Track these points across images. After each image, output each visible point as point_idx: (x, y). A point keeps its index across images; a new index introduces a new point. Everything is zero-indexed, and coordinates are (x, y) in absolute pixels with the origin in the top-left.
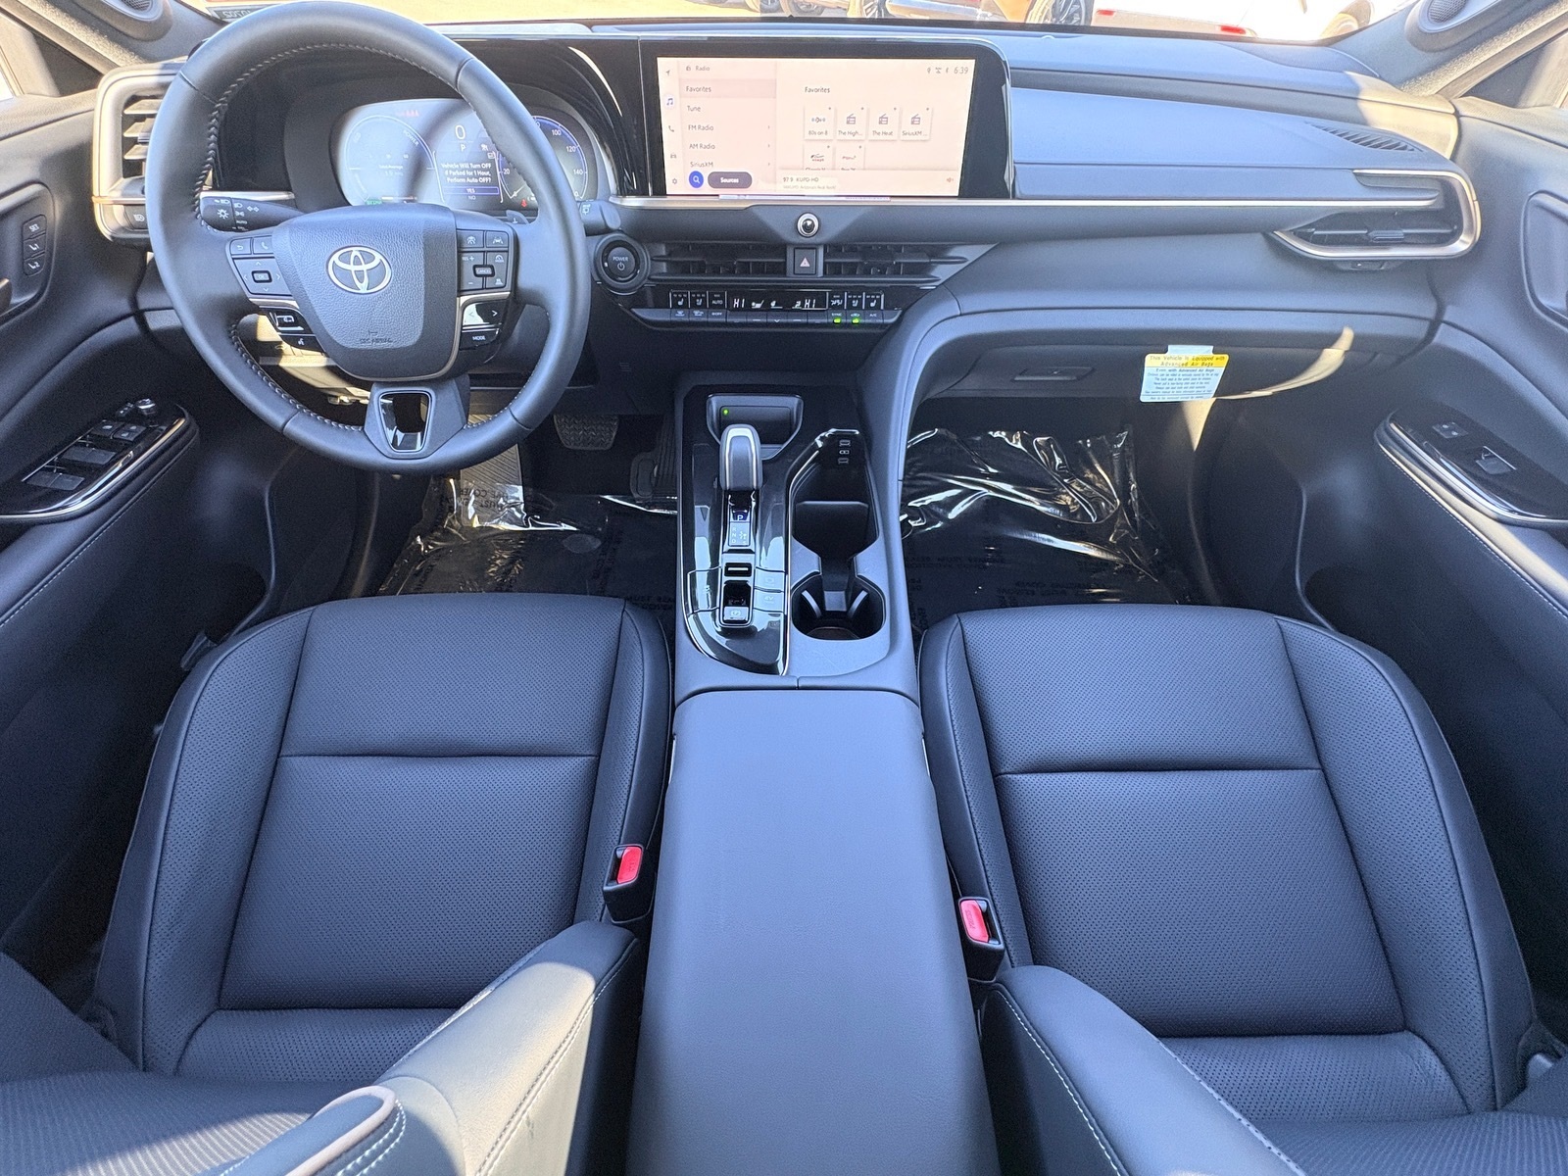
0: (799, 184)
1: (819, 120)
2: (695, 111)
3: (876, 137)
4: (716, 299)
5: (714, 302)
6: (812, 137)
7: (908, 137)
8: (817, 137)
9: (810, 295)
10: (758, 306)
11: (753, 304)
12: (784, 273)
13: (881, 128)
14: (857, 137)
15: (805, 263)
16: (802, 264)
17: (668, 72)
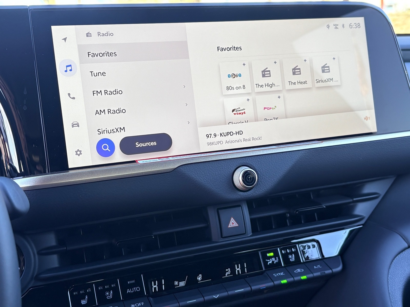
0: (224, 139)
1: (234, 76)
2: (100, 77)
3: (293, 87)
4: (131, 286)
5: (128, 291)
6: (230, 92)
7: (321, 84)
8: (235, 91)
9: (240, 260)
10: (182, 284)
11: (176, 283)
12: (209, 240)
13: (295, 78)
14: (274, 88)
15: (233, 223)
16: (230, 225)
17: (65, 39)
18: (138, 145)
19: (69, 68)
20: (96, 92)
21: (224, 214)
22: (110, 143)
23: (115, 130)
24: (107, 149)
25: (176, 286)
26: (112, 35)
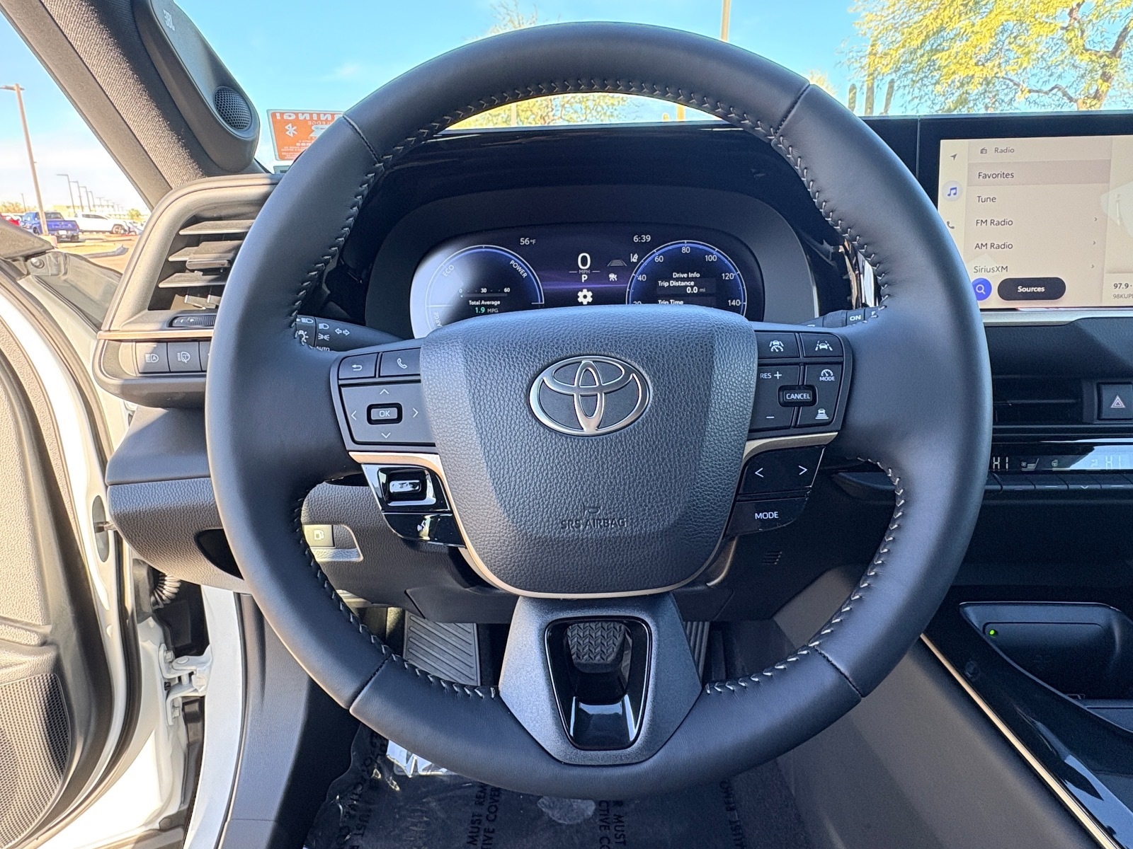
2: (988, 203)
10: (1031, 467)
11: (1024, 464)
15: (1118, 404)
16: (1114, 405)
17: (954, 156)
18: (1020, 289)
19: (954, 191)
20: (980, 221)
21: (1107, 392)
22: (987, 285)
23: (996, 269)
24: (982, 291)
25: (1023, 467)
26: (1013, 151)
